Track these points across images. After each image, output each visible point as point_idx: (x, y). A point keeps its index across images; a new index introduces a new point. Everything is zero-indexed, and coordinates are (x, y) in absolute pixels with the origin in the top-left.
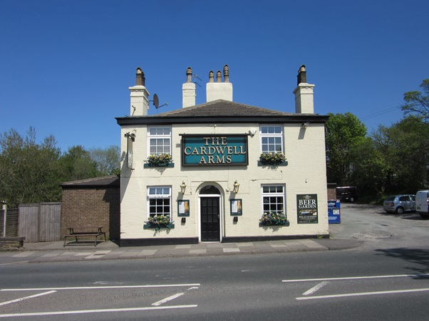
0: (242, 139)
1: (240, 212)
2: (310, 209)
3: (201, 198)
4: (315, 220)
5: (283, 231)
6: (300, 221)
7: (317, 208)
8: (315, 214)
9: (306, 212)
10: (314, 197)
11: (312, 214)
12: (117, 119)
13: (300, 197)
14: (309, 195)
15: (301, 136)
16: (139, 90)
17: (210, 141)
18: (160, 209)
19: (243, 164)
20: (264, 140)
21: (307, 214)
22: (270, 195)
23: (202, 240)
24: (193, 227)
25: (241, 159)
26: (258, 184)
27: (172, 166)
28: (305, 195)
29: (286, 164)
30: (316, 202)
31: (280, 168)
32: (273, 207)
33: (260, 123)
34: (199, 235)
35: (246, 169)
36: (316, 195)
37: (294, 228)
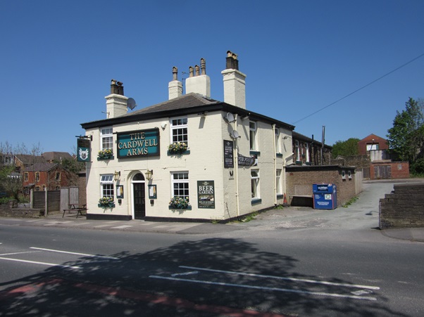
0: (155, 132)
1: (155, 196)
2: (208, 194)
3: (134, 184)
4: (212, 206)
5: (186, 214)
6: (200, 206)
7: (214, 194)
8: (212, 200)
9: (205, 198)
10: (211, 183)
11: (209, 200)
12: (82, 125)
13: (200, 183)
14: (208, 181)
15: (201, 126)
16: (111, 98)
17: (134, 137)
18: (108, 194)
19: (156, 155)
20: (175, 131)
21: (205, 200)
22: (179, 181)
23: (135, 218)
24: (126, 207)
25: (154, 150)
26: (168, 171)
27: (113, 158)
28: (204, 182)
29: (188, 153)
30: (213, 189)
31: (184, 157)
32: (181, 192)
33: (170, 117)
34: (133, 215)
35: (159, 158)
36: (213, 181)
37: (195, 212)
